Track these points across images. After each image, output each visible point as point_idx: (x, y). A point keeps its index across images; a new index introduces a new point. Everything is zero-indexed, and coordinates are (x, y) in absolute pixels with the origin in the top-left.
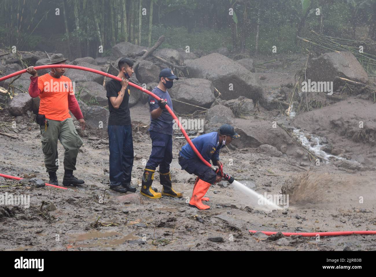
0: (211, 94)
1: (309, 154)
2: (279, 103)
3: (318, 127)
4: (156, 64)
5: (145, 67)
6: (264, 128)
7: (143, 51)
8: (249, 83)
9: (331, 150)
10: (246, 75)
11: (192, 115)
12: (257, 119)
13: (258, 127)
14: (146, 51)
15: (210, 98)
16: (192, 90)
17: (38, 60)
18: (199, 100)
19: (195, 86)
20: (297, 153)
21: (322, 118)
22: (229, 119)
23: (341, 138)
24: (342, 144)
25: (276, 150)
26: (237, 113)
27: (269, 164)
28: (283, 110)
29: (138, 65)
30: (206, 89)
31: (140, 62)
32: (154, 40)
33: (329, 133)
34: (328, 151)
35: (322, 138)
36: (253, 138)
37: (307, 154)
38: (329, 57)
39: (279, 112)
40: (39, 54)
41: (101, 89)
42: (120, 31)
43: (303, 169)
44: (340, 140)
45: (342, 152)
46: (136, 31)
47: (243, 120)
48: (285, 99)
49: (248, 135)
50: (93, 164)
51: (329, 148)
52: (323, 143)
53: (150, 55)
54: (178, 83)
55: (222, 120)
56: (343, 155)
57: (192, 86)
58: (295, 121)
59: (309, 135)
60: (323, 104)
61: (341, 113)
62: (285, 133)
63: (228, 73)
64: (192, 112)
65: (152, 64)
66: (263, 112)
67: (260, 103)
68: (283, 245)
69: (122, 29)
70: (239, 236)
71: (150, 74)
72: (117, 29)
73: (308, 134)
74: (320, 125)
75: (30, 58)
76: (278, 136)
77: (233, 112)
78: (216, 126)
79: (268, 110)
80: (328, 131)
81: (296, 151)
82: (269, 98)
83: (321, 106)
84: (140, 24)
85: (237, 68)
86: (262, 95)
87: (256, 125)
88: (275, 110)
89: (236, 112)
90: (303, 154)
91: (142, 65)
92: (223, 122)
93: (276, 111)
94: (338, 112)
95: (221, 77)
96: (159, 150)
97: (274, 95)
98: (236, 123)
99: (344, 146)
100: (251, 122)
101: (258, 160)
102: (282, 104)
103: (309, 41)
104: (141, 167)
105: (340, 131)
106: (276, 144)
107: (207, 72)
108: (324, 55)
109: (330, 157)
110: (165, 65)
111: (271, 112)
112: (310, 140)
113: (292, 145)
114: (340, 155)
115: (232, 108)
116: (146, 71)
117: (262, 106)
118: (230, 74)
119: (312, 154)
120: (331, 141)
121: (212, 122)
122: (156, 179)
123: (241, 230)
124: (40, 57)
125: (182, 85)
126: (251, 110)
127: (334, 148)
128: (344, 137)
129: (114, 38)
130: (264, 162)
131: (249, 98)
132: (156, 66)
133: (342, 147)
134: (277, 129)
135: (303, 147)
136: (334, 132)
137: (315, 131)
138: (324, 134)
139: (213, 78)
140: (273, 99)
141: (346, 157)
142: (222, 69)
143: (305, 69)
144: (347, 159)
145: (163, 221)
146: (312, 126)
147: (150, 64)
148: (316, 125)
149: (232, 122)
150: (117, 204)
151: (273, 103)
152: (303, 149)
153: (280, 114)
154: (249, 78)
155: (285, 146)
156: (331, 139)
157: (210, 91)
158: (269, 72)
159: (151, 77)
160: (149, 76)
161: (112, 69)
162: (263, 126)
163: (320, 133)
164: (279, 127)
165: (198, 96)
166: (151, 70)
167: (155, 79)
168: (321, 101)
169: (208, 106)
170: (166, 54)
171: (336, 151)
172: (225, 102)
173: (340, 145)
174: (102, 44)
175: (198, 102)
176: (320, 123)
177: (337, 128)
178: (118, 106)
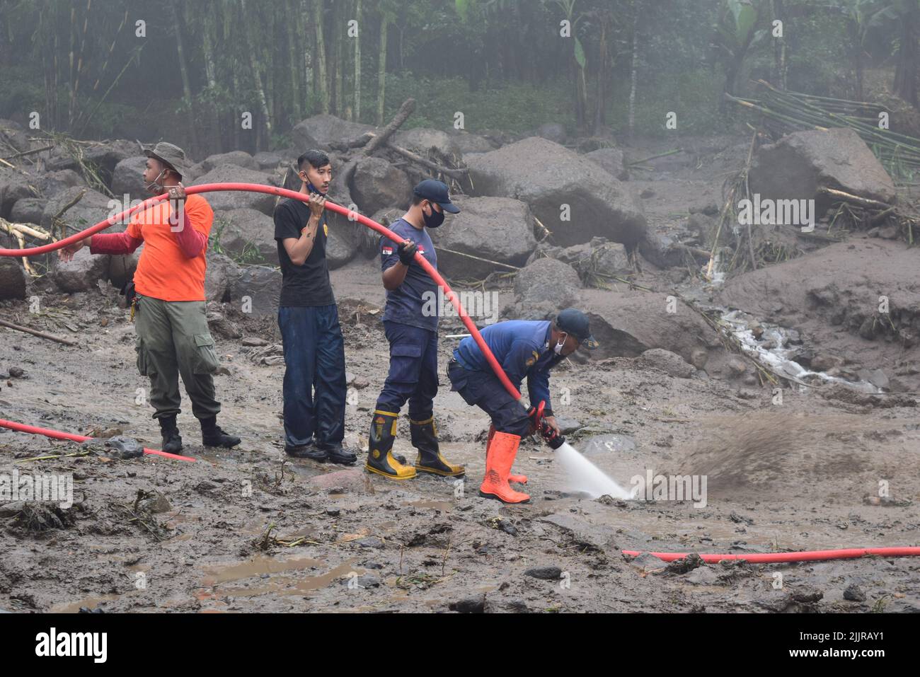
0: (527, 232)
1: (758, 369)
2: (686, 252)
3: (778, 306)
4: (396, 166)
5: (372, 173)
6: (651, 310)
8: (616, 206)
9: (811, 360)
10: (607, 187)
11: (483, 282)
12: (635, 289)
13: (639, 308)
14: (374, 134)
15: (525, 242)
16: (481, 225)
17: (118, 161)
18: (499, 247)
19: (490, 216)
20: (732, 368)
21: (787, 285)
22: (569, 290)
23: (831, 330)
24: (835, 344)
25: (682, 362)
26: (588, 276)
27: (665, 395)
28: (697, 267)
29: (355, 168)
30: (516, 222)
31: (359, 160)
32: (390, 109)
33: (804, 320)
34: (805, 363)
35: (789, 332)
36: (628, 334)
37: (753, 370)
38: (803, 142)
39: (687, 274)
40: (122, 148)
42: (310, 89)
43: (745, 405)
44: (830, 335)
45: (835, 363)
46: (349, 88)
48: (700, 241)
49: (615, 327)
50: (253, 401)
51: (806, 355)
52: (792, 343)
53: (383, 144)
55: (555, 293)
56: (838, 371)
57: (482, 214)
58: (724, 293)
59: (759, 324)
60: (789, 253)
61: (830, 273)
62: (702, 321)
63: (564, 183)
64: (482, 277)
65: (387, 164)
66: (650, 274)
67: (640, 251)
68: (703, 583)
69: (315, 84)
70: (599, 564)
71: (382, 189)
72: (303, 84)
73: (756, 323)
74: (782, 301)
75: (101, 157)
76: (686, 329)
77: (579, 274)
78: (540, 309)
79: (662, 269)
80: (802, 316)
81: (727, 364)
82: (662, 241)
83: (784, 257)
84: (358, 72)
85: (587, 172)
86: (646, 233)
87: (634, 305)
88: (676, 268)
89: (586, 274)
90: (746, 371)
91: (363, 168)
92: (556, 299)
93: (681, 271)
94: (826, 270)
95: (549, 193)
96: (406, 365)
97: (675, 234)
98: (587, 300)
99: (840, 349)
100: (622, 297)
101: (641, 385)
102: (692, 253)
103: (753, 105)
104: (367, 407)
105: (830, 313)
106: (681, 348)
107: (516, 183)
108: (790, 138)
110: (417, 166)
111: (667, 272)
112: (759, 338)
113: (719, 350)
114: (831, 371)
115: (576, 266)
116: (374, 182)
117: (647, 260)
118: (570, 185)
119: (766, 370)
120: (809, 338)
121: (529, 300)
122: (403, 433)
123: (605, 549)
124: (126, 154)
126: (620, 270)
127: (816, 355)
128: (839, 328)
129: (297, 106)
130: (654, 391)
131: (616, 241)
132: (396, 169)
133: (835, 352)
134: (683, 314)
135: (745, 354)
136: (818, 317)
137: (772, 315)
138: (793, 323)
139: (531, 195)
140: (672, 242)
141: (845, 375)
142: (552, 173)
143: (746, 170)
144: (849, 381)
145: (421, 532)
146: (765, 304)
147: (382, 166)
148: (775, 301)
149: (578, 297)
150: (313, 495)
151: (673, 252)
152: (745, 358)
153: (688, 278)
154: (616, 194)
155: (702, 352)
156: (810, 334)
157: (525, 225)
158: (661, 180)
159: (386, 196)
160: (382, 194)
161: (295, 180)
162: (649, 306)
163: (784, 320)
164: (686, 307)
165: (495, 237)
166: (386, 180)
167: (394, 201)
168: (785, 245)
169: (520, 260)
170: (420, 141)
171: (822, 362)
172: (559, 251)
173: (832, 347)
174: (270, 121)
175: (496, 252)
176: (784, 298)
177: (824, 307)
178: (299, 260)
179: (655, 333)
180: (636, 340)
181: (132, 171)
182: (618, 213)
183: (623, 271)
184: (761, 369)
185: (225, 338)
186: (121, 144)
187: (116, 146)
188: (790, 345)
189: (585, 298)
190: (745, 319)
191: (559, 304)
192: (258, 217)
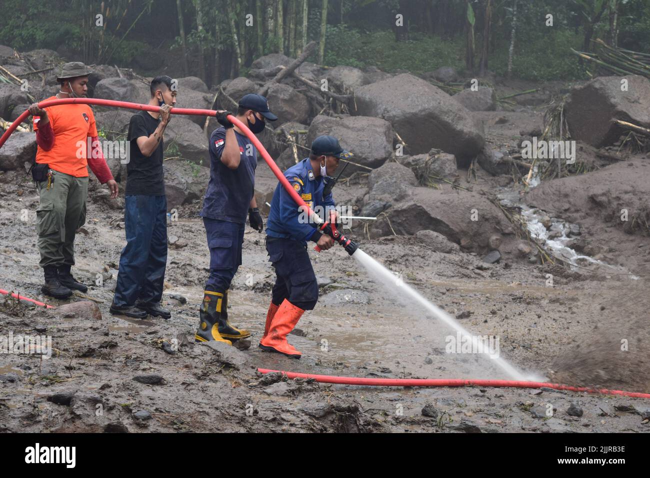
0: (385, 143)
1: (539, 251)
2: (513, 164)
3: (567, 206)
4: (299, 91)
5: (279, 95)
6: (461, 204)
7: (278, 68)
8: (459, 127)
9: (583, 247)
10: (454, 113)
11: (348, 179)
12: (456, 188)
13: (452, 203)
14: (283, 67)
15: (383, 151)
16: (352, 136)
17: (99, 80)
18: (363, 154)
19: (359, 130)
20: (519, 250)
21: (575, 191)
22: (404, 187)
23: (603, 225)
24: (605, 236)
26: (422, 177)
27: (422, 265)
28: (519, 175)
29: (267, 91)
30: (378, 136)
31: (270, 86)
32: (330, 51)
33: (584, 218)
34: (578, 249)
35: (572, 226)
36: (442, 221)
37: (536, 252)
38: (604, 85)
39: (512, 180)
40: (103, 70)
41: (196, 131)
42: (271, 35)
43: (479, 274)
44: (602, 229)
45: (602, 250)
46: (300, 35)
47: (431, 190)
49: (433, 216)
50: (95, 253)
51: (580, 244)
52: (573, 234)
53: (290, 74)
54: (328, 124)
55: (393, 188)
56: (602, 257)
57: (353, 129)
58: (529, 195)
59: (549, 219)
60: (587, 167)
61: (609, 183)
62: (500, 214)
63: (420, 108)
64: (348, 175)
65: (291, 90)
66: (482, 178)
67: (479, 163)
69: (274, 32)
70: (202, 376)
71: (286, 108)
72: (266, 31)
73: (546, 218)
74: (570, 203)
76: (487, 220)
77: (416, 176)
78: (380, 200)
79: (494, 175)
80: (583, 214)
81: (517, 247)
82: (496, 155)
83: (583, 171)
84: (305, 24)
85: (438, 101)
86: (483, 148)
87: (449, 200)
88: (504, 175)
89: (422, 176)
90: (530, 253)
91: (273, 92)
92: (393, 193)
93: (506, 177)
94: (606, 180)
95: (407, 115)
97: (506, 150)
98: (416, 195)
99: (607, 239)
100: (442, 194)
102: (517, 165)
103: (589, 57)
104: (178, 262)
105: (604, 213)
106: (483, 233)
107: (384, 107)
108: (595, 81)
109: (580, 260)
110: (315, 92)
111: (496, 178)
112: (548, 228)
113: (512, 236)
114: (597, 256)
115: (414, 170)
116: (280, 102)
117: (483, 168)
118: (424, 110)
119: (546, 253)
120: (586, 231)
121: (375, 193)
122: (200, 282)
123: (241, 368)
124: (105, 75)
125: (335, 128)
126: (449, 174)
127: (588, 243)
128: (609, 224)
129: (261, 47)
130: (414, 261)
131: (450, 152)
132: (299, 93)
133: (603, 242)
134: (485, 208)
135: (531, 240)
136: (595, 215)
137: (561, 213)
138: (576, 219)
139: (395, 116)
140: (503, 156)
141: (607, 259)
142: (412, 100)
143: (563, 104)
144: (609, 264)
145: (93, 347)
146: (557, 204)
147: (287, 91)
148: (565, 202)
149: (410, 192)
150: (51, 318)
151: (502, 163)
152: (531, 243)
153: (512, 183)
154: (460, 118)
155: (498, 237)
156: (587, 228)
157: (384, 138)
158: (522, 111)
159: (289, 113)
160: (286, 111)
161: (222, 98)
162: (460, 201)
163: (569, 217)
164: (490, 203)
165: (361, 146)
166: (290, 101)
167: (296, 117)
168: (586, 161)
169: (378, 163)
170: (340, 75)
171: (592, 249)
172: (406, 158)
173: (602, 238)
174: (240, 57)
175: (360, 157)
176: (571, 200)
177: (600, 208)
178: (144, 151)
179: (462, 221)
180: (448, 226)
181: (107, 88)
182: (461, 132)
183: (452, 175)
184: (543, 252)
185: (111, 209)
186: (102, 68)
187: (97, 70)
188: (571, 235)
189: (415, 193)
190: (540, 215)
191: (395, 197)
192: (188, 124)
